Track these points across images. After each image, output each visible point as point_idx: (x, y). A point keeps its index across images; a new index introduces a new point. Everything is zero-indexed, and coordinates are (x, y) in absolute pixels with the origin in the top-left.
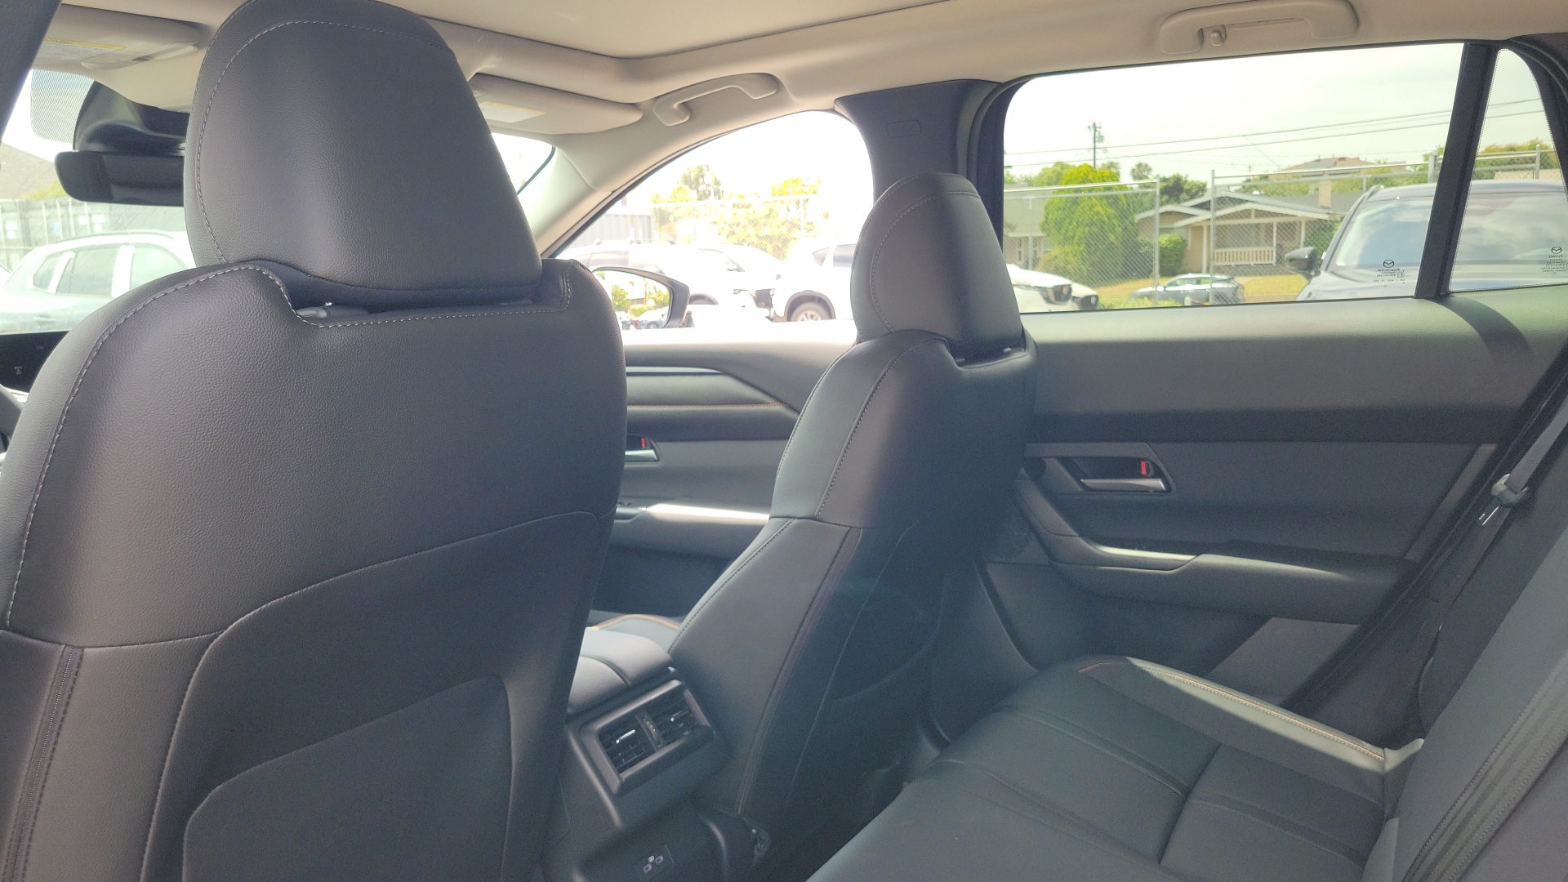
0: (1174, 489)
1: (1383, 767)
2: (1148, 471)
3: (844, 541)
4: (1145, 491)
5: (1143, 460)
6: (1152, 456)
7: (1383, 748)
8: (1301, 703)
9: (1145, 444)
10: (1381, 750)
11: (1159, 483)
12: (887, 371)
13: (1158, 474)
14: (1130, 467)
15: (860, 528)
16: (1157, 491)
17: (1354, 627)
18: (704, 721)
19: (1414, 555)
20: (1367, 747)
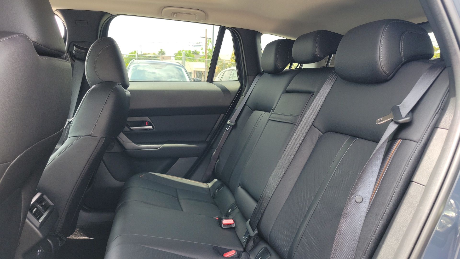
0: (155, 128)
1: (209, 187)
2: (148, 124)
3: (99, 142)
4: (147, 129)
5: (147, 121)
6: (149, 120)
7: (206, 183)
8: (187, 176)
9: (147, 117)
10: (206, 184)
11: (151, 127)
12: (111, 92)
13: (150, 125)
14: (143, 123)
15: (104, 137)
16: (150, 129)
17: (198, 157)
18: (51, 203)
19: (208, 140)
20: (204, 184)
